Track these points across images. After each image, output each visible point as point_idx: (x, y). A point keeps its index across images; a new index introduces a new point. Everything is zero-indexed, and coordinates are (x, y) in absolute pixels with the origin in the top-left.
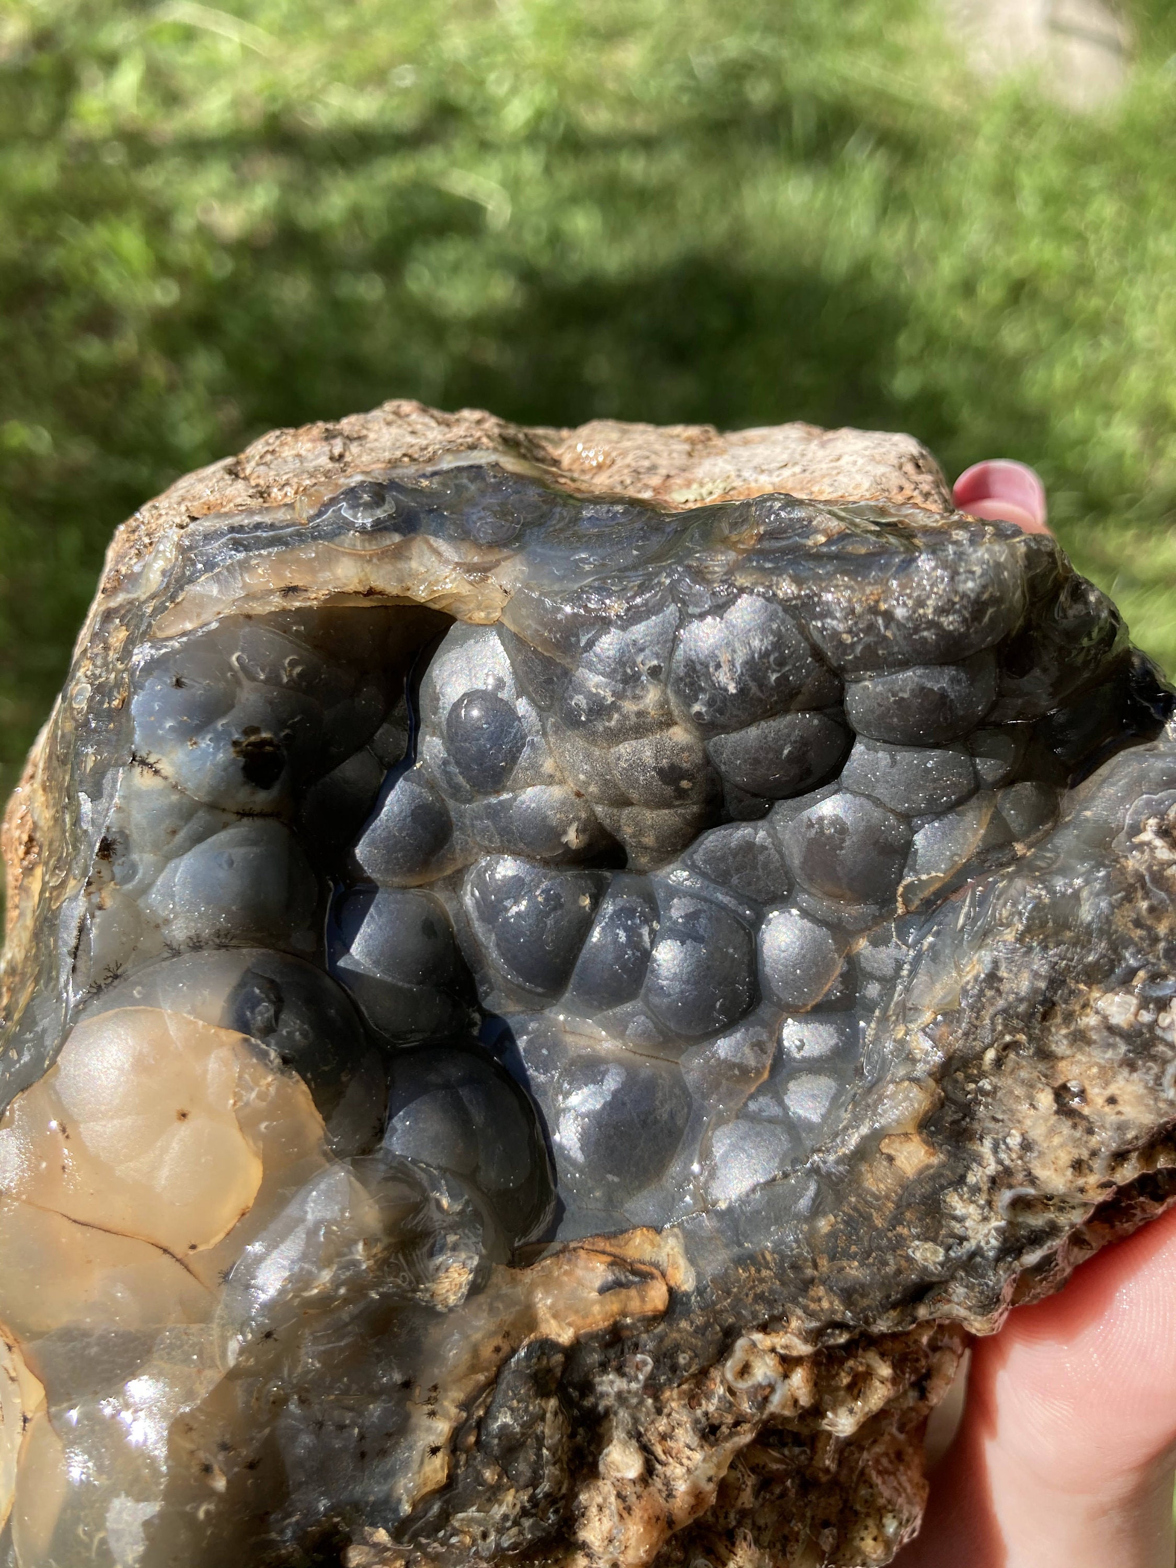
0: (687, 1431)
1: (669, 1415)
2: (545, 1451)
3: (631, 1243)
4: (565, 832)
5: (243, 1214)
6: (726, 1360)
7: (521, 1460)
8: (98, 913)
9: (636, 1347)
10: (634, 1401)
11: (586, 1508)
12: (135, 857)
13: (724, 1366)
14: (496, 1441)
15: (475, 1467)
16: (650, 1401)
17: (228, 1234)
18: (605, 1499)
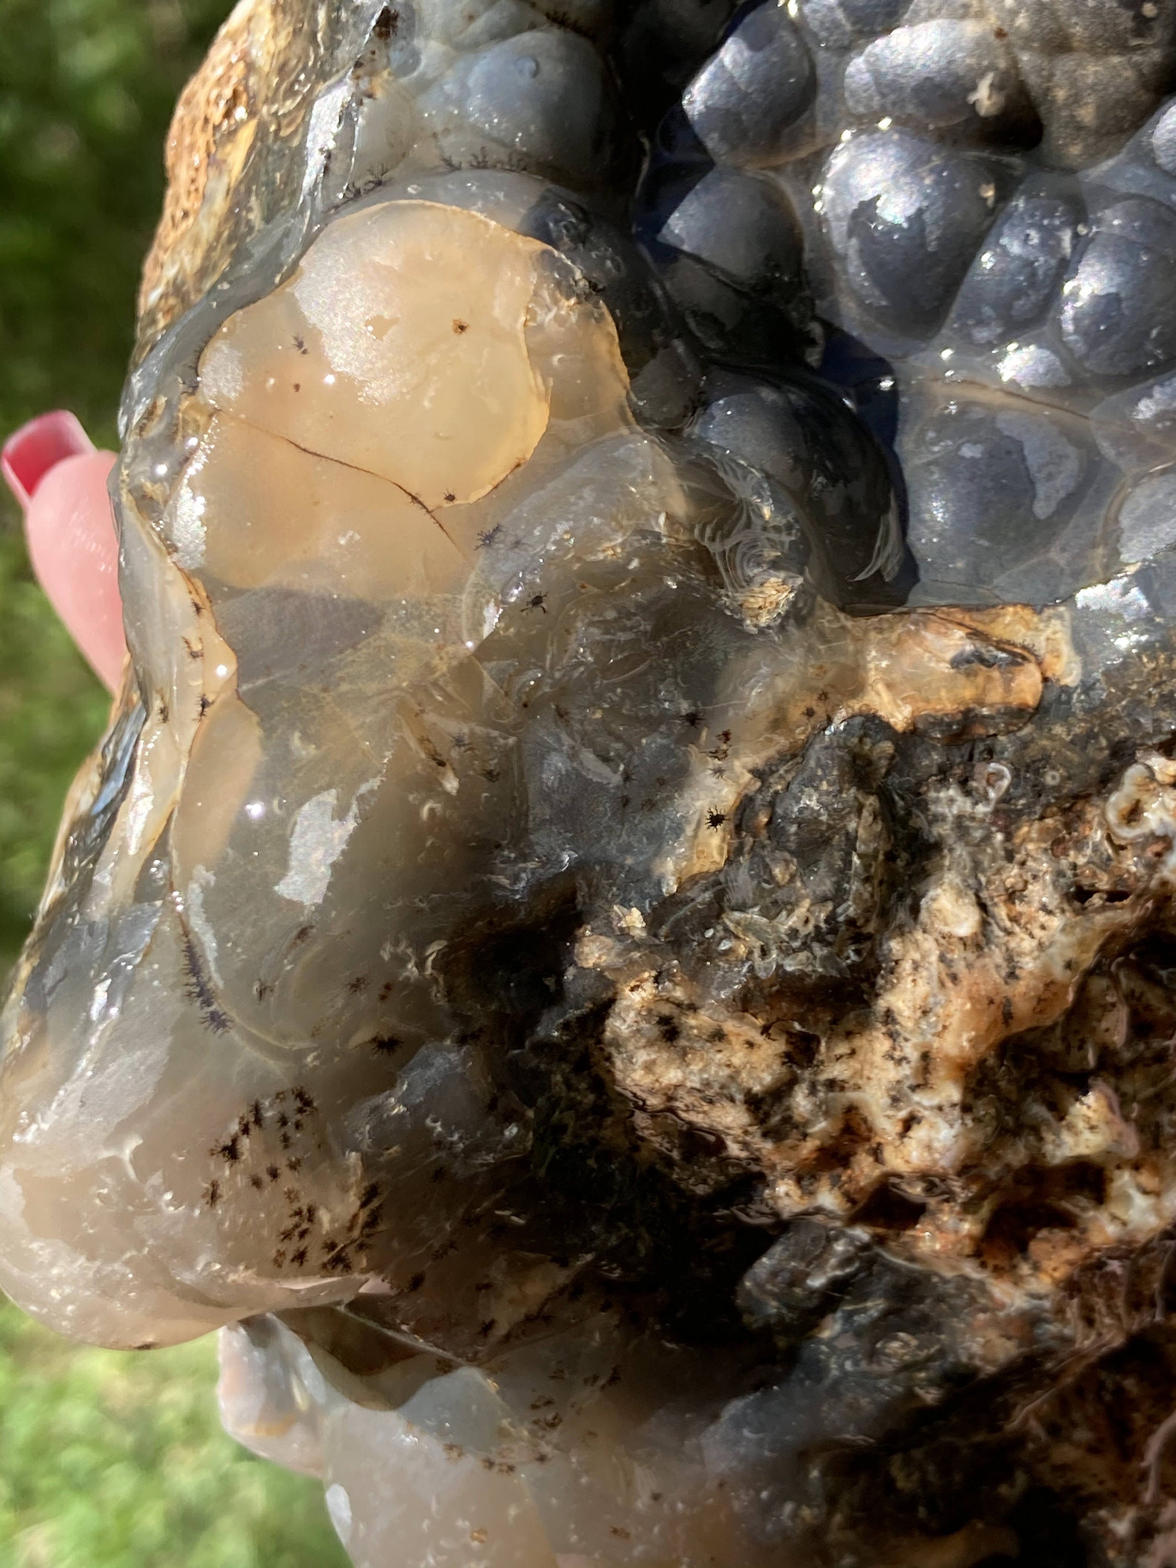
0: (1045, 887)
1: (1023, 864)
2: (856, 859)
3: (1000, 619)
4: (974, 88)
5: (518, 465)
6: (1110, 792)
7: (822, 864)
8: (366, 101)
9: (990, 754)
10: (978, 834)
11: (897, 962)
12: (418, 42)
13: (1106, 800)
14: (793, 829)
15: (763, 858)
16: (999, 837)
17: (496, 487)
18: (924, 957)
